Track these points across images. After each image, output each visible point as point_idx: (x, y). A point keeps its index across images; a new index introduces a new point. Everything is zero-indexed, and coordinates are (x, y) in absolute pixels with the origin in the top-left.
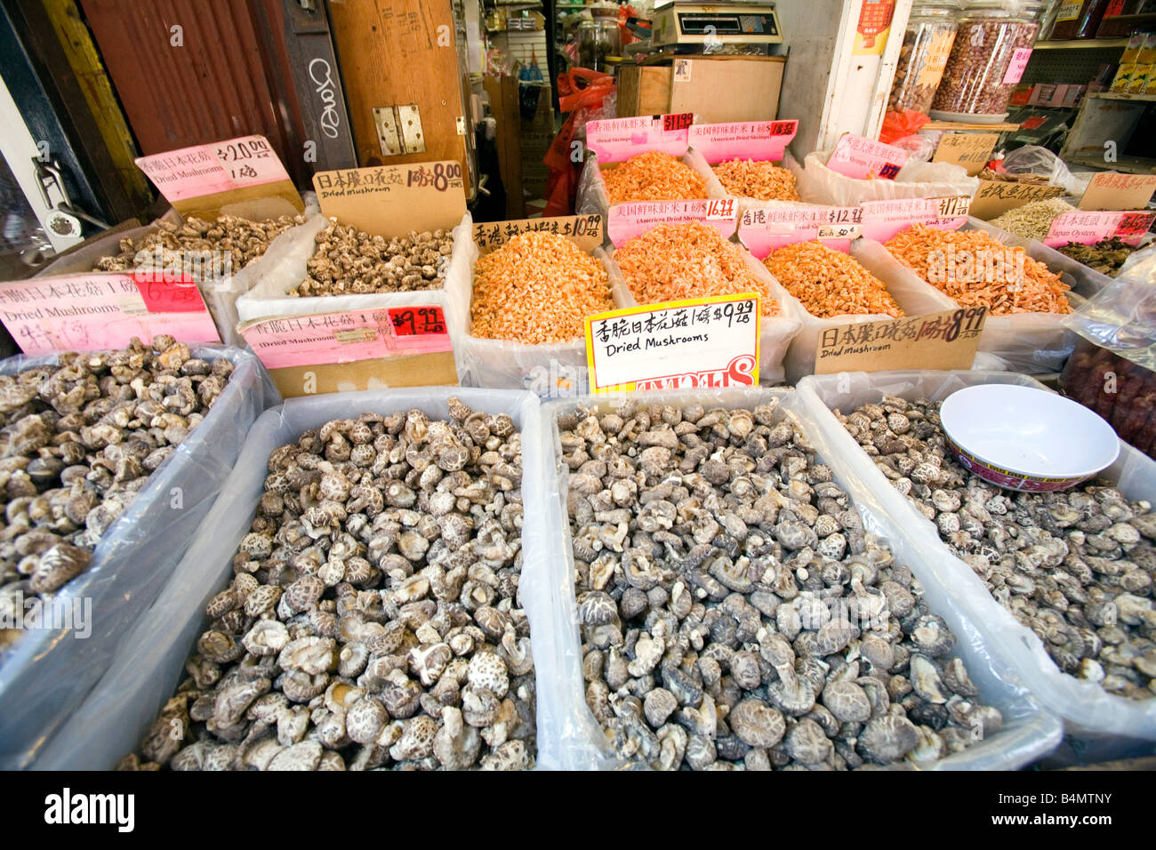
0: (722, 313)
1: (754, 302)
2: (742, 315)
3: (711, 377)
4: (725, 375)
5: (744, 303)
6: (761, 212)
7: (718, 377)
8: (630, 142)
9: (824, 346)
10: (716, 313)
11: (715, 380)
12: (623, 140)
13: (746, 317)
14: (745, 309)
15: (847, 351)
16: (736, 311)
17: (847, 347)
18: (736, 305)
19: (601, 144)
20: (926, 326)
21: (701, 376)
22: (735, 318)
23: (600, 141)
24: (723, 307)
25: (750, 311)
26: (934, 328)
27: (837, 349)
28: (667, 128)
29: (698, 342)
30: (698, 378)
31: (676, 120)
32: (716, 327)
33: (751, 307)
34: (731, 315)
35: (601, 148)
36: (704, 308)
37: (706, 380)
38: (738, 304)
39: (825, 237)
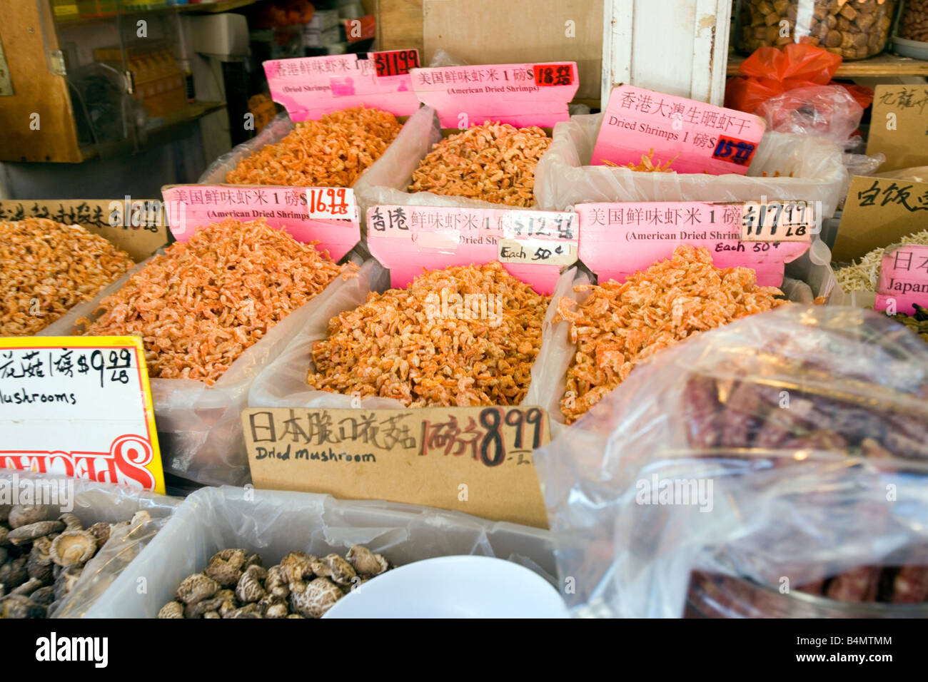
0: (88, 362)
1: (131, 351)
2: (118, 371)
3: (90, 462)
4: (110, 462)
5: (118, 351)
6: (399, 211)
7: (101, 465)
8: (330, 92)
9: (256, 440)
10: (80, 362)
11: (97, 470)
12: (319, 88)
13: (123, 374)
14: (121, 362)
15: (300, 454)
16: (108, 363)
17: (296, 447)
18: (106, 353)
19: (290, 94)
20: (431, 431)
21: (78, 459)
22: (108, 374)
23: (287, 89)
24: (88, 353)
25: (128, 365)
26: (447, 436)
27: (281, 447)
28: (381, 73)
29: (62, 403)
30: (72, 461)
31: (391, 59)
32: (84, 384)
33: (128, 358)
34: (101, 368)
35: (292, 102)
36: (64, 353)
37: (86, 468)
38: (109, 351)
39: (511, 260)
